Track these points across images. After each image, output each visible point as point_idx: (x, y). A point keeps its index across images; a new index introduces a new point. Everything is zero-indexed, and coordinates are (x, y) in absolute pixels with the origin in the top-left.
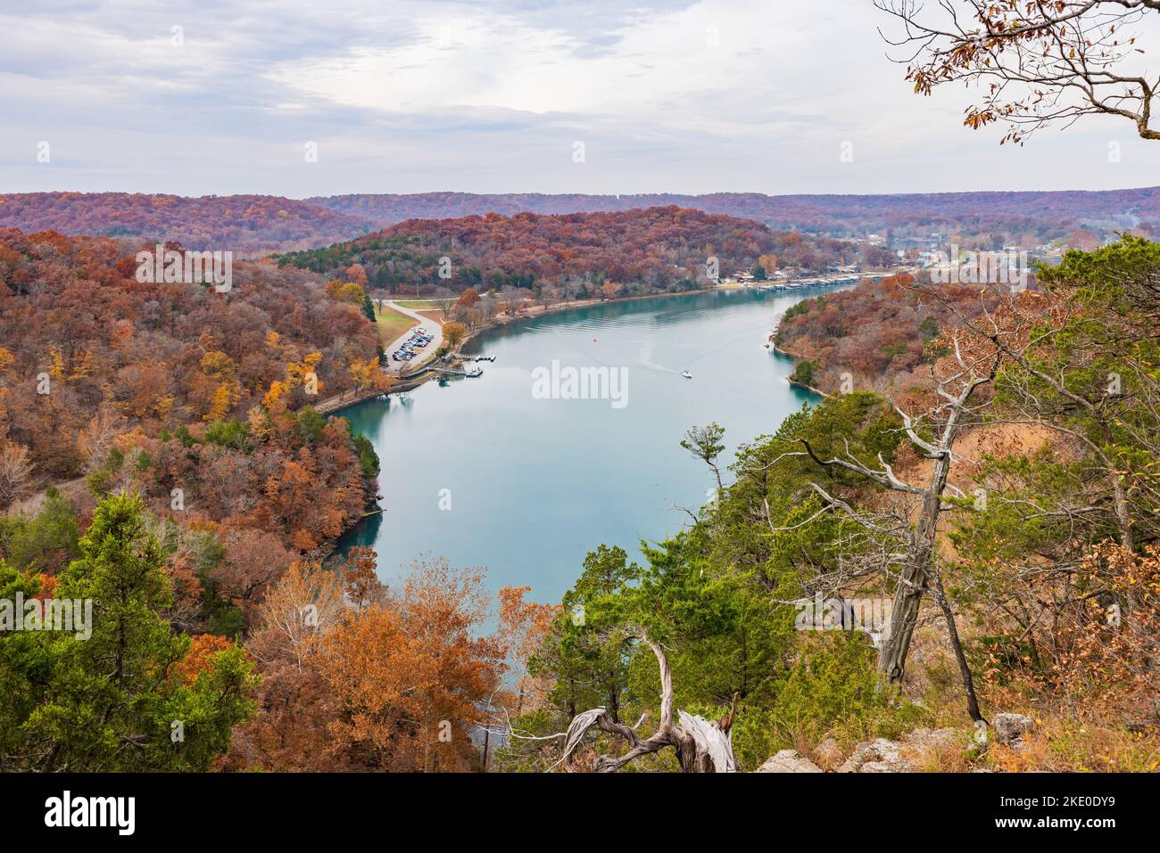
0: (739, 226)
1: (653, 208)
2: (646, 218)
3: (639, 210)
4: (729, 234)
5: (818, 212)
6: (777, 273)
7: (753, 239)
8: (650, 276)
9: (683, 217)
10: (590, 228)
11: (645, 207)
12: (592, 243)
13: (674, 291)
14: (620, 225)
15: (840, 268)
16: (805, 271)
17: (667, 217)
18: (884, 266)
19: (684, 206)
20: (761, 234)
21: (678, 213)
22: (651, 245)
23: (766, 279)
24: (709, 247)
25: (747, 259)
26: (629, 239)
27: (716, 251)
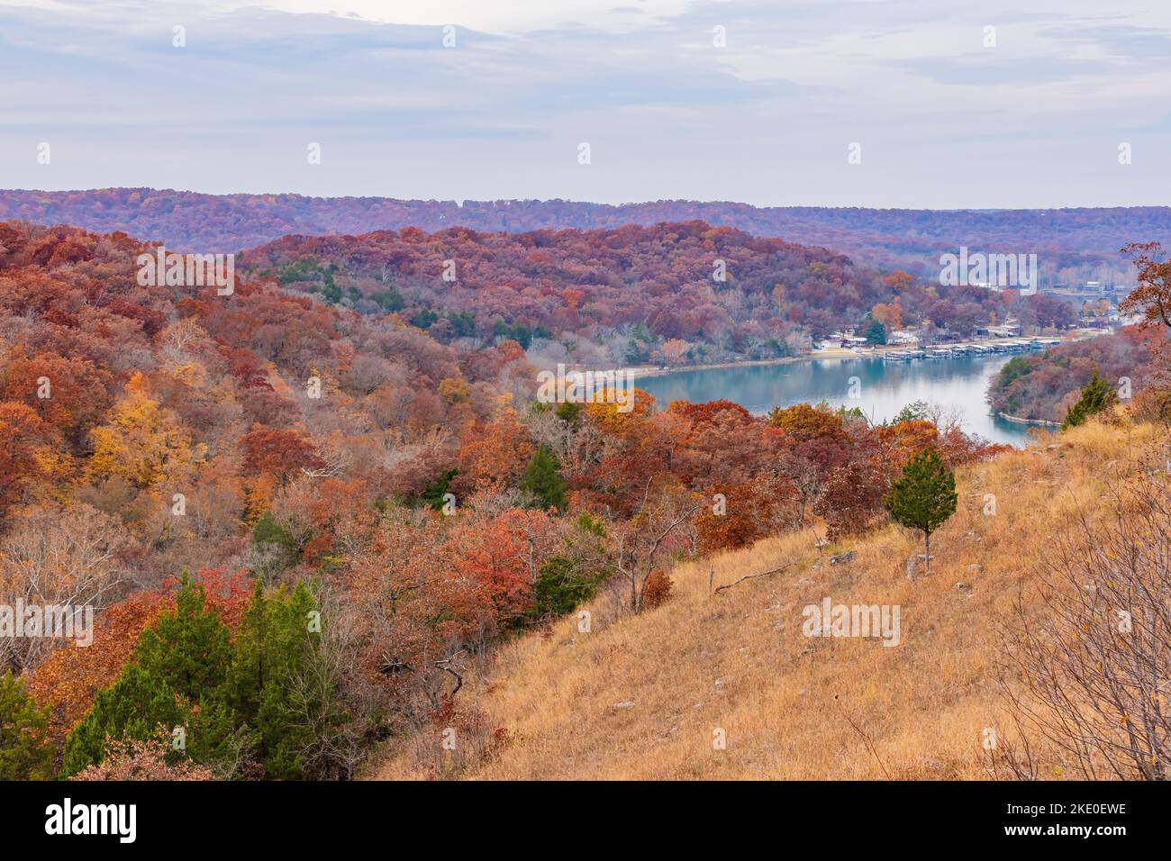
0: (809, 257)
1: (661, 225)
2: (656, 242)
3: (639, 228)
4: (802, 270)
6: (899, 334)
7: (845, 279)
8: (718, 333)
9: (718, 239)
10: (571, 256)
11: (648, 223)
12: (591, 279)
13: (757, 358)
14: (620, 251)
16: (942, 332)
17: (693, 240)
18: (1059, 326)
20: (848, 270)
21: (707, 234)
22: (687, 286)
23: (884, 344)
24: (779, 290)
25: (850, 310)
26: (648, 275)
27: (792, 298)
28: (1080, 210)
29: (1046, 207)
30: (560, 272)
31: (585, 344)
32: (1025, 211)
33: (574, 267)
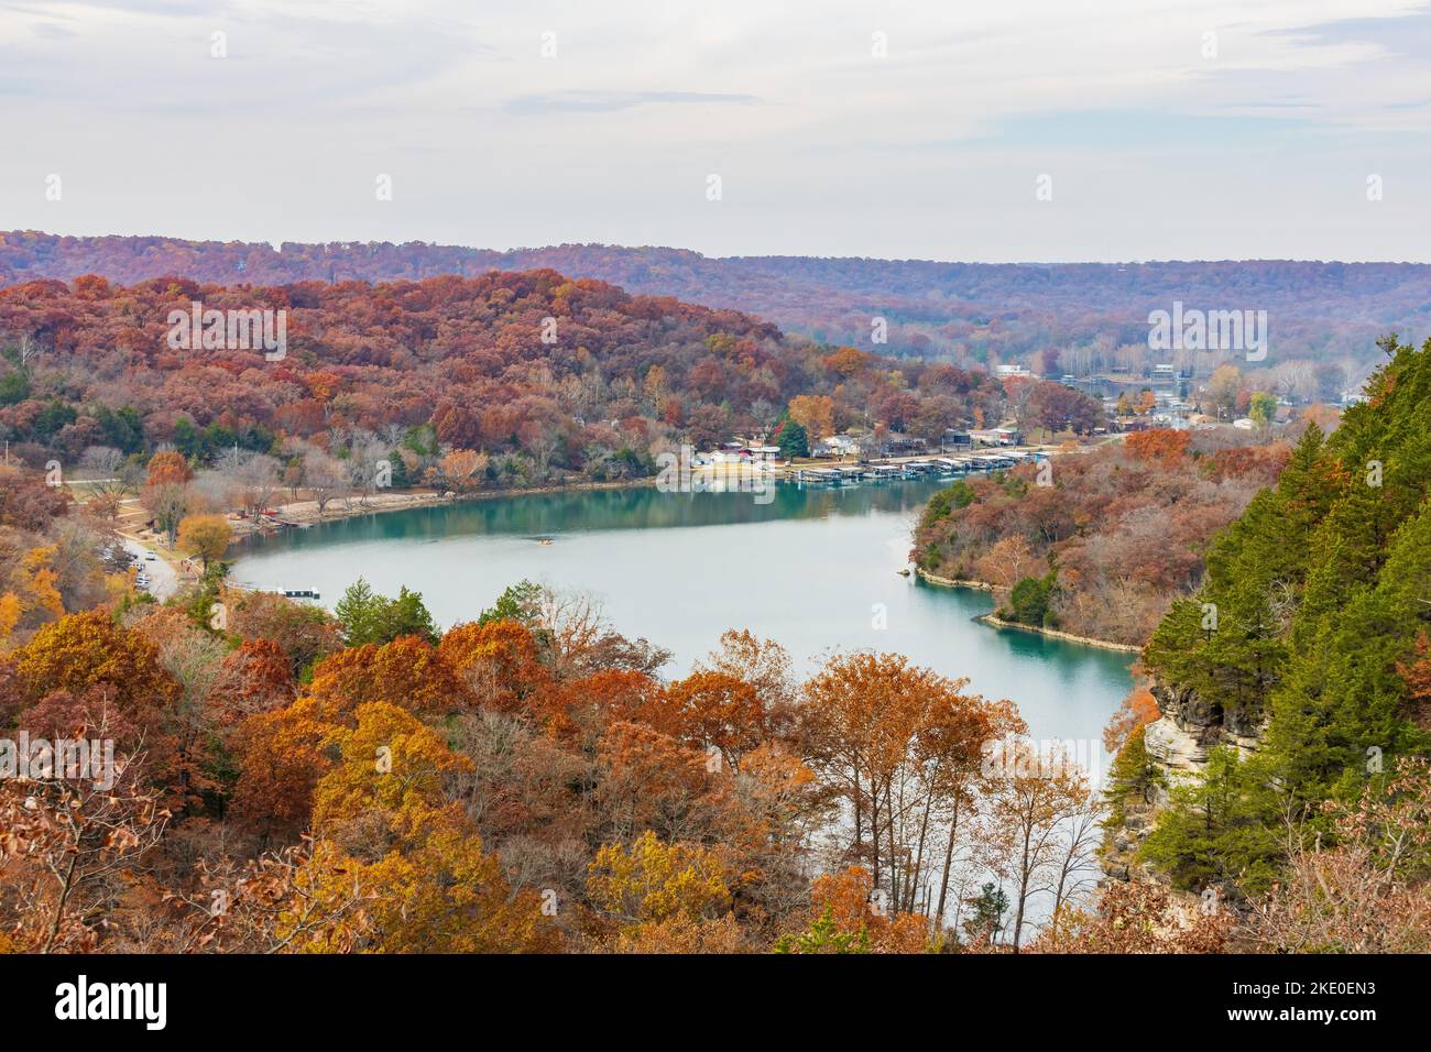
0: (714, 326)
1: (495, 275)
2: (479, 301)
3: (459, 281)
4: (696, 345)
5: (848, 305)
6: (832, 441)
7: (760, 359)
8: (542, 439)
9: (574, 298)
10: (346, 321)
11: (472, 274)
12: (364, 357)
13: (601, 478)
14: (422, 314)
15: (976, 435)
16: (898, 438)
17: (536, 298)
18: (1078, 430)
19: (572, 273)
20: (770, 345)
21: (559, 291)
22: (513, 368)
23: (807, 455)
24: (656, 377)
25: (759, 405)
26: (453, 351)
27: (675, 386)
28: (1173, 264)
29: (1126, 261)
30: (317, 346)
31: (315, 457)
32: (1098, 265)
33: (342, 338)
